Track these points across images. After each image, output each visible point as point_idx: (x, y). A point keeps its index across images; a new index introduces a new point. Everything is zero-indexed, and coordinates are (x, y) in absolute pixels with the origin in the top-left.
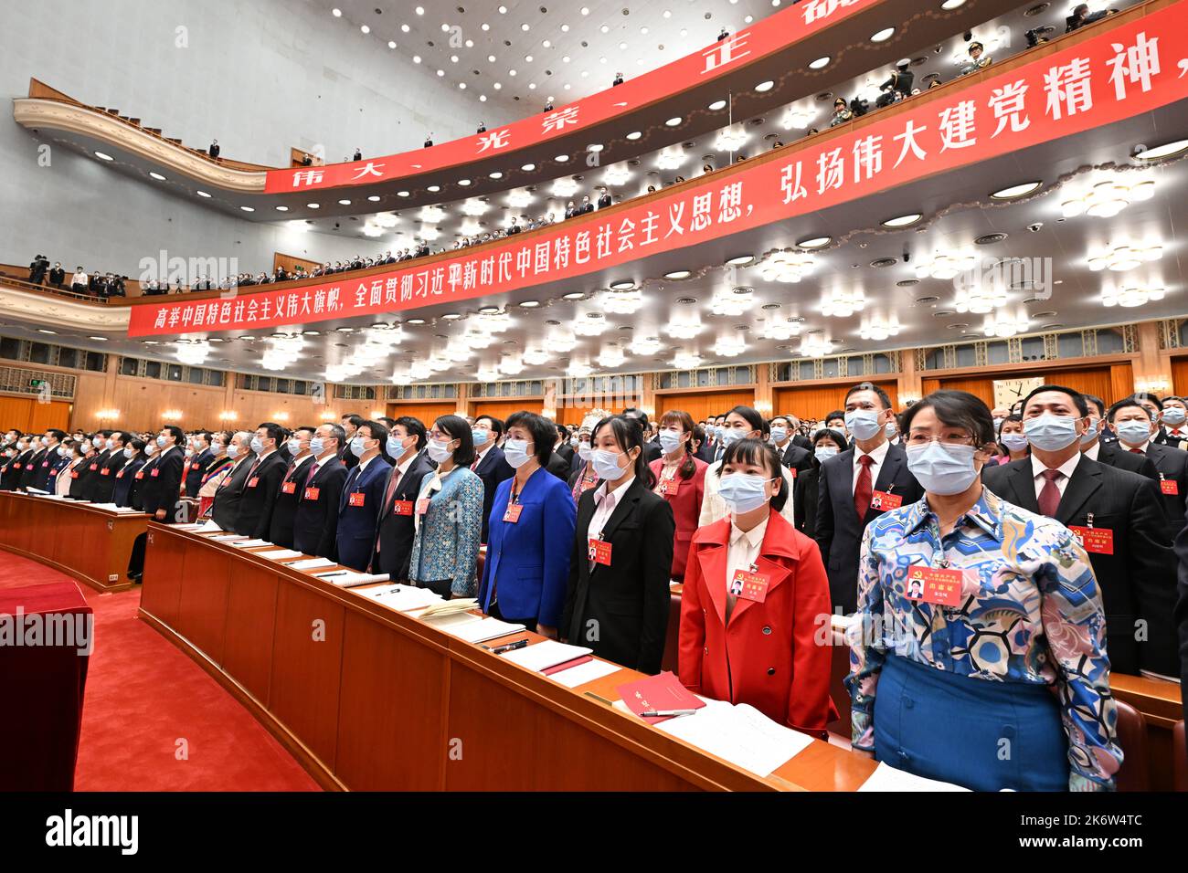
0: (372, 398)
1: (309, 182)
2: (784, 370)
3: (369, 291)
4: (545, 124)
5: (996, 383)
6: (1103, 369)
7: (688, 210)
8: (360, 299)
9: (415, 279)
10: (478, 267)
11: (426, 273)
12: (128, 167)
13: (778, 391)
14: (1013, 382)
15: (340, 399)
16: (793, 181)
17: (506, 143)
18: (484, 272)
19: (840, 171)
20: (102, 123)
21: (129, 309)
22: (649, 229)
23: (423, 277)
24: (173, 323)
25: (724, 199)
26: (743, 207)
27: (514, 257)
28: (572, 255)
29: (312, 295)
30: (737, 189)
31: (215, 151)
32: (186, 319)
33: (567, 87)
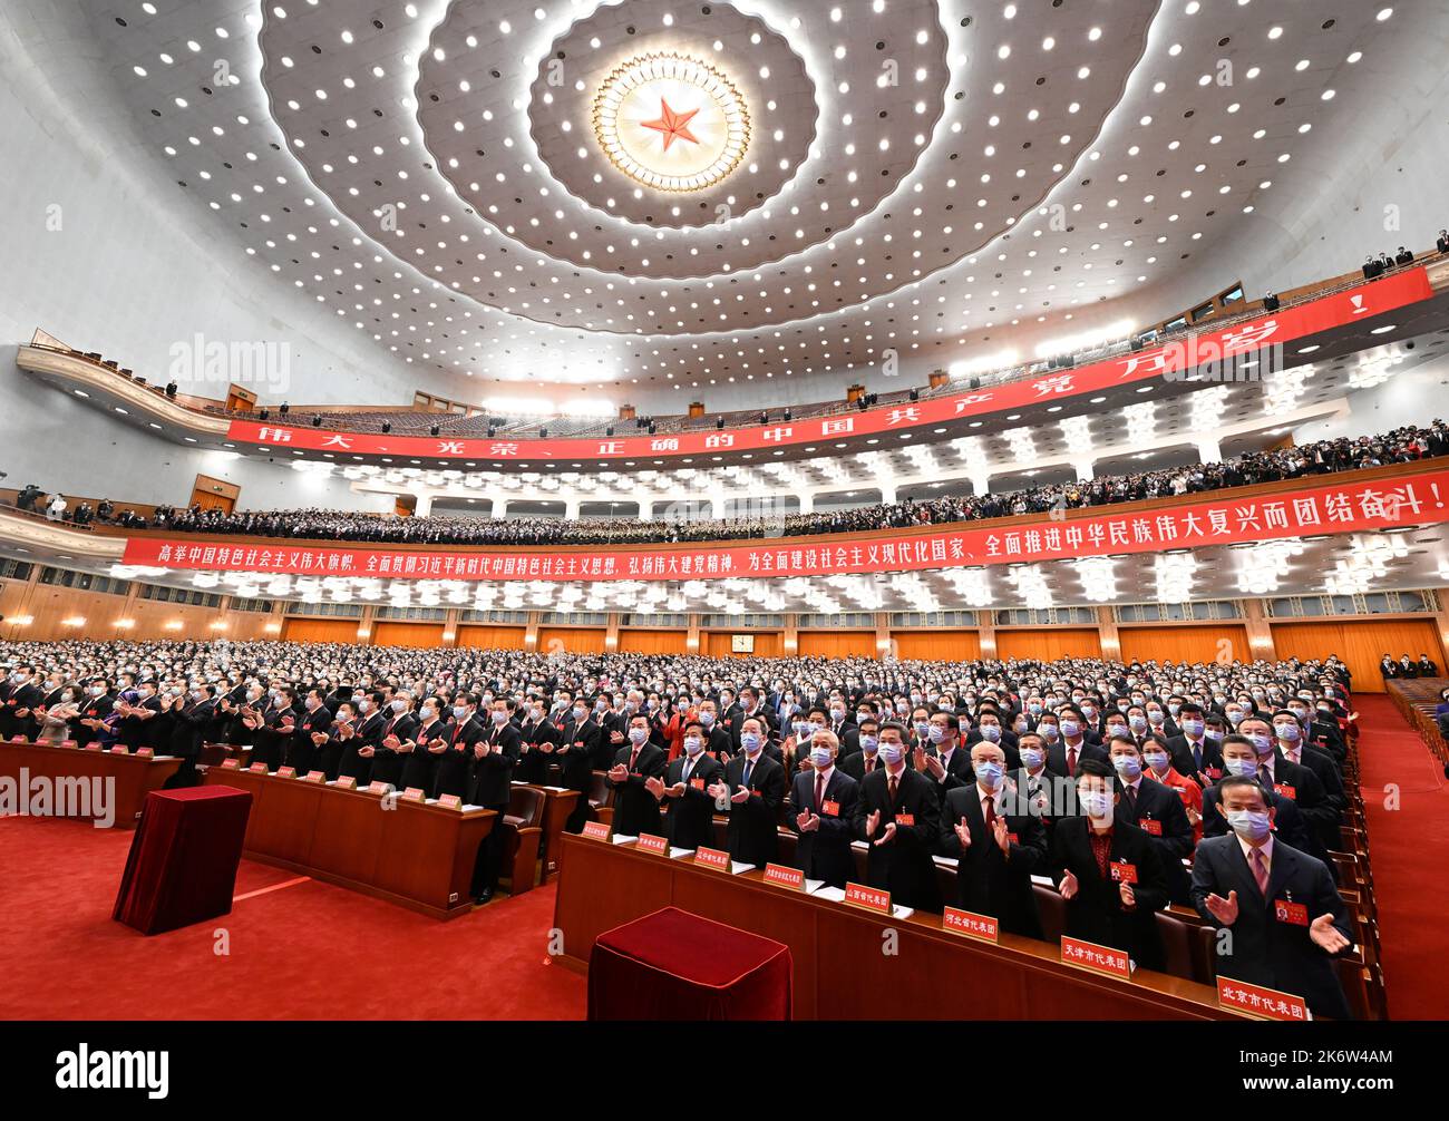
0: (268, 611)
1: (276, 438)
2: (627, 618)
3: (379, 562)
4: (493, 448)
5: (734, 637)
6: (774, 634)
7: (591, 562)
8: (372, 566)
9: (418, 561)
10: (467, 563)
11: (428, 559)
12: (98, 404)
13: (621, 631)
14: (741, 637)
15: (232, 611)
16: (634, 564)
17: (461, 452)
18: (470, 566)
19: (650, 567)
20: (101, 374)
21: (126, 540)
22: (572, 567)
23: (425, 561)
24: (179, 559)
25: (607, 563)
26: (614, 569)
27: (492, 561)
28: (528, 570)
29: (327, 556)
30: (612, 560)
31: (171, 389)
32: (194, 556)
33: (486, 370)
